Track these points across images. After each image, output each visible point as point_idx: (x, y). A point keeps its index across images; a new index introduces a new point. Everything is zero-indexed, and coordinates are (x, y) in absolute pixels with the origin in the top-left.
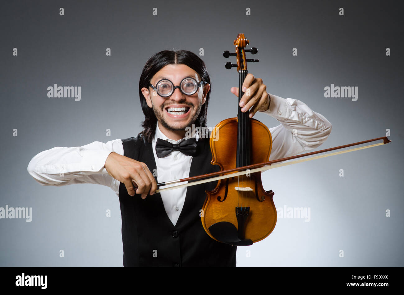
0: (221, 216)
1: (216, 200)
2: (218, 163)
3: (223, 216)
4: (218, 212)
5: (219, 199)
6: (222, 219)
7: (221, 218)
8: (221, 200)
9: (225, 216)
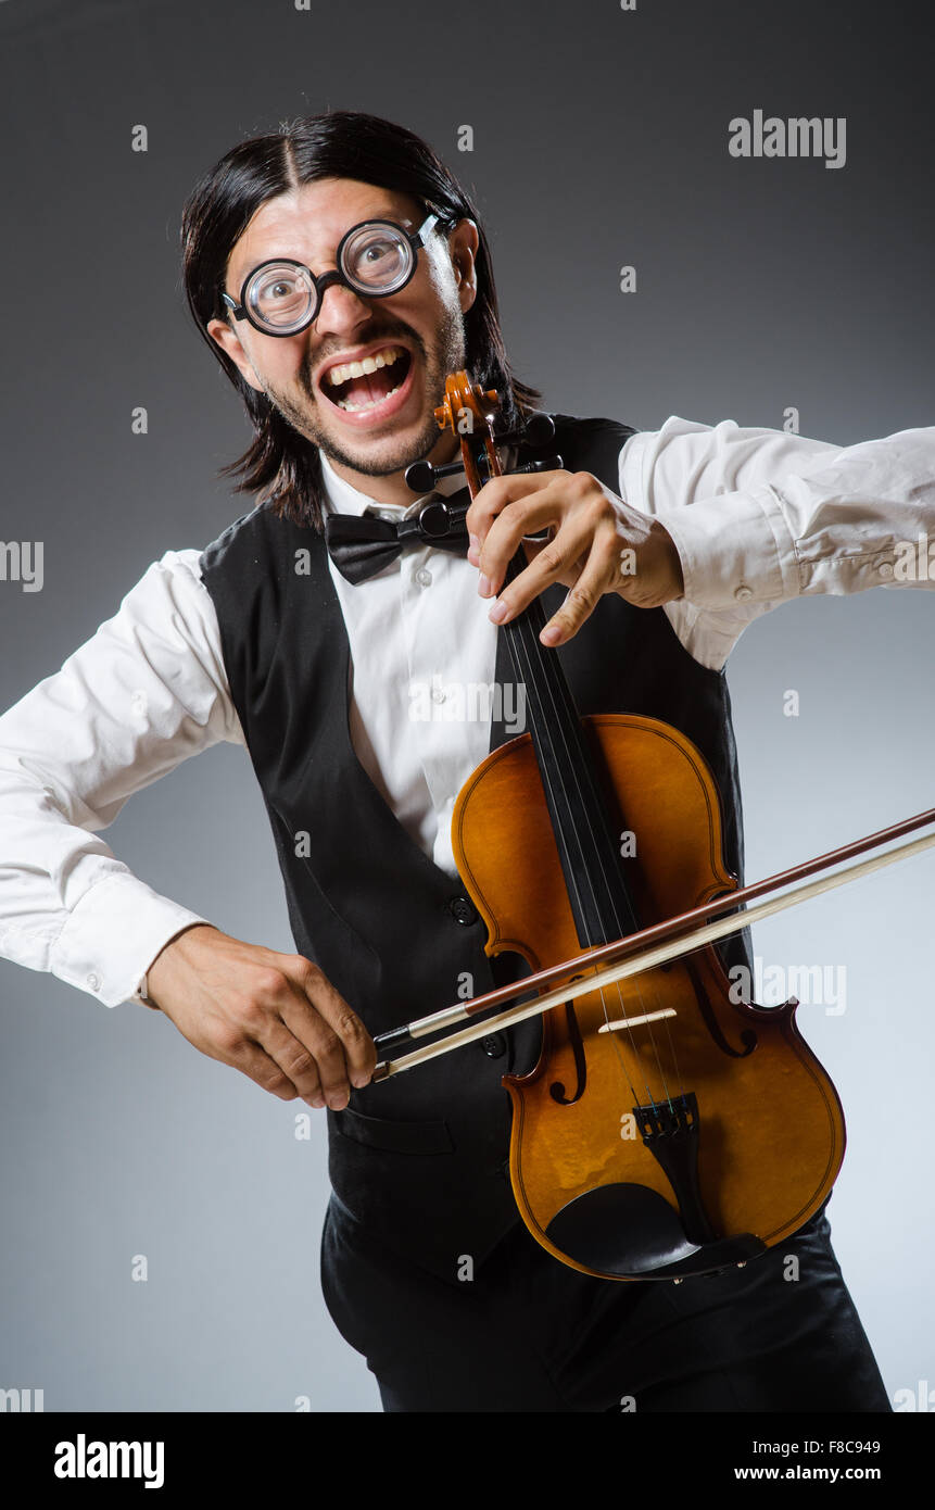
0: (589, 1167)
1: (550, 1102)
2: (505, 940)
3: (599, 1164)
4: (570, 1151)
5: (558, 1094)
6: (593, 1176)
7: (590, 1175)
8: (569, 1095)
9: (608, 1163)
